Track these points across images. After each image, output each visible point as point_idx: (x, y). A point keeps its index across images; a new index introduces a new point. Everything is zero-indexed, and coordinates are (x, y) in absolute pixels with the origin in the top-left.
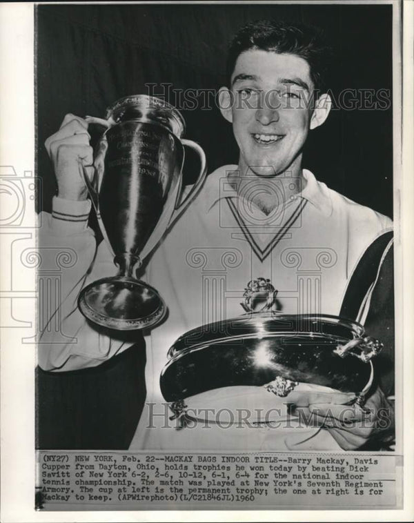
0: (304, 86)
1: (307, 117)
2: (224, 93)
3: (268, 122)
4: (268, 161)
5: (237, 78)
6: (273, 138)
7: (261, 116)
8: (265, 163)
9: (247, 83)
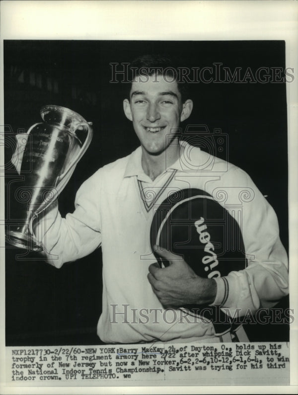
0: (175, 95)
1: (178, 115)
2: (126, 103)
3: (154, 120)
4: (155, 143)
5: (133, 93)
6: (157, 130)
7: (150, 116)
8: (153, 144)
9: (139, 97)
